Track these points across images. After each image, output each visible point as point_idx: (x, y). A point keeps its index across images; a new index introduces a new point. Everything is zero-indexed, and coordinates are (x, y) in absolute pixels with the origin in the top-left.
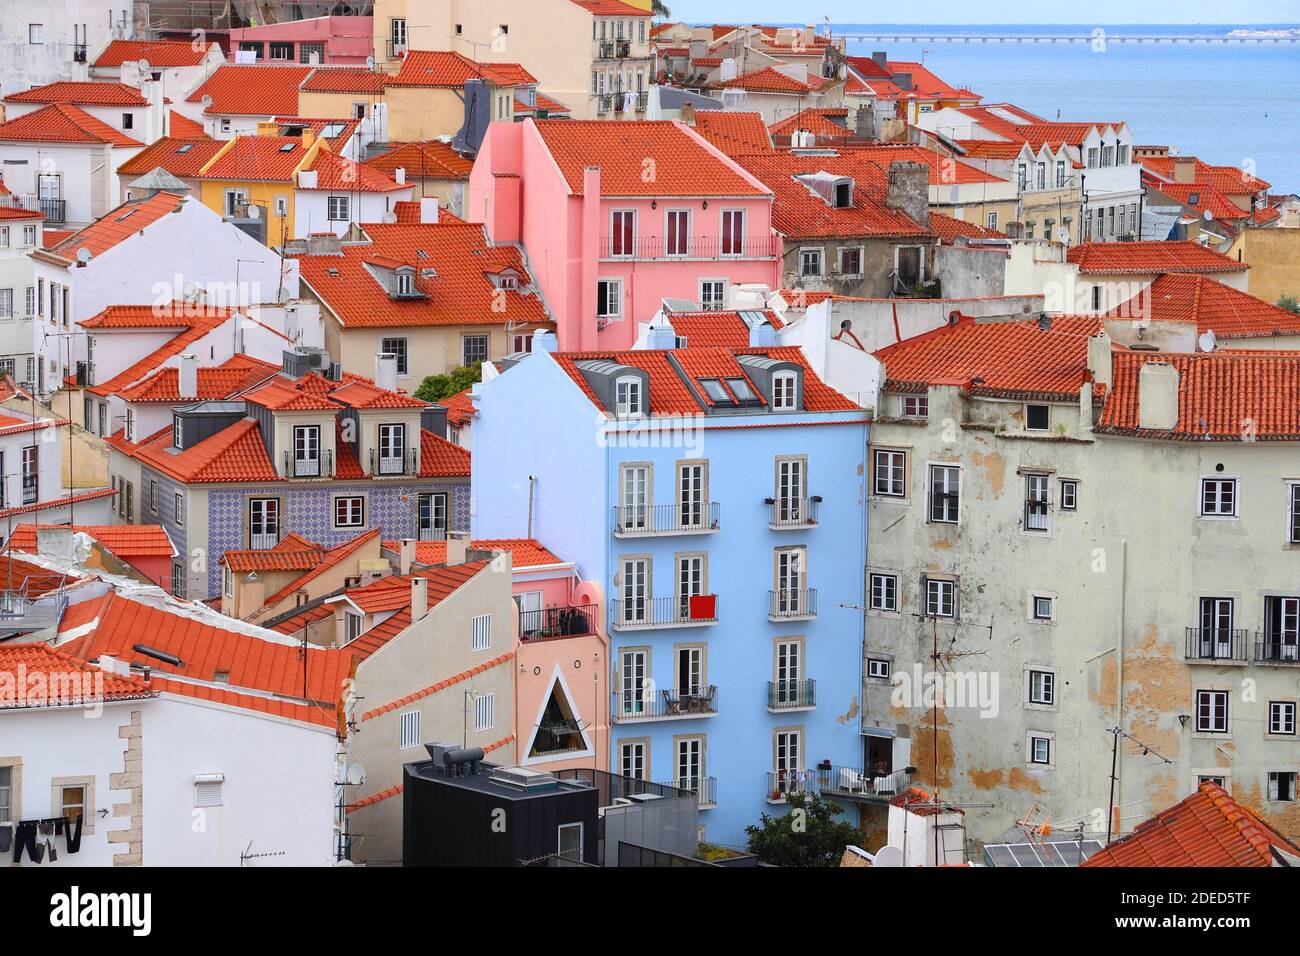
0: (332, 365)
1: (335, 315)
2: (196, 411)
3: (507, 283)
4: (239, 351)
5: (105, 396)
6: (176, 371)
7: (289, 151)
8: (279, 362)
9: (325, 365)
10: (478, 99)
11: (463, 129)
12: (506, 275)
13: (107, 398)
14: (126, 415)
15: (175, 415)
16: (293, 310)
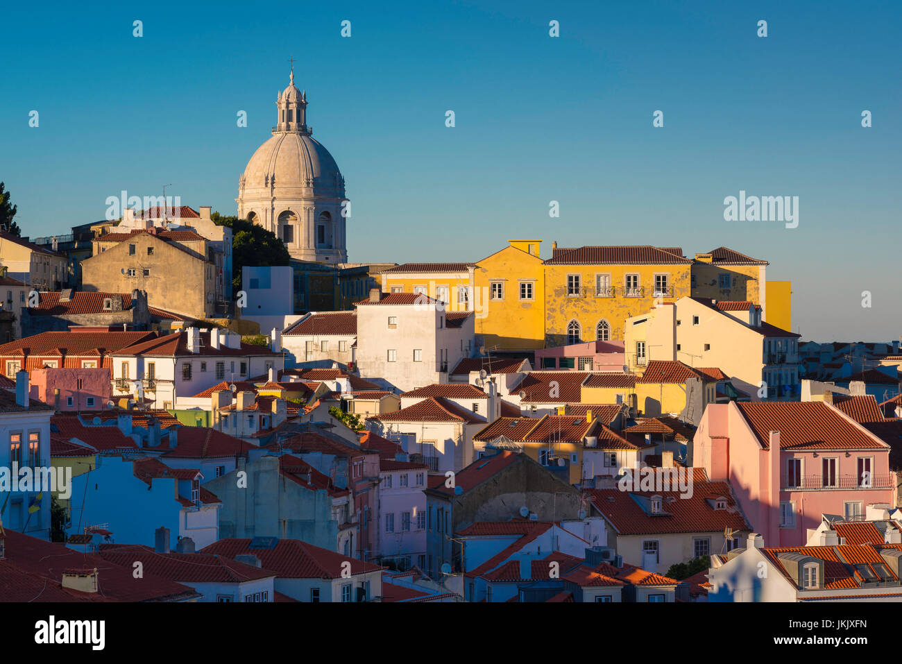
0: (616, 557)
1: (614, 527)
2: (534, 587)
3: (721, 505)
4: (555, 549)
5: (474, 578)
6: (518, 562)
7: (578, 425)
8: (583, 556)
9: (612, 558)
10: (695, 390)
11: (685, 409)
12: (721, 500)
13: (475, 579)
14: (487, 590)
15: (519, 590)
16: (588, 524)
